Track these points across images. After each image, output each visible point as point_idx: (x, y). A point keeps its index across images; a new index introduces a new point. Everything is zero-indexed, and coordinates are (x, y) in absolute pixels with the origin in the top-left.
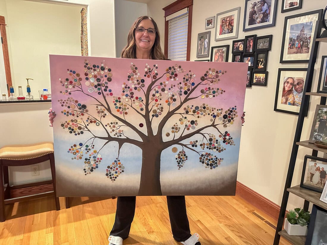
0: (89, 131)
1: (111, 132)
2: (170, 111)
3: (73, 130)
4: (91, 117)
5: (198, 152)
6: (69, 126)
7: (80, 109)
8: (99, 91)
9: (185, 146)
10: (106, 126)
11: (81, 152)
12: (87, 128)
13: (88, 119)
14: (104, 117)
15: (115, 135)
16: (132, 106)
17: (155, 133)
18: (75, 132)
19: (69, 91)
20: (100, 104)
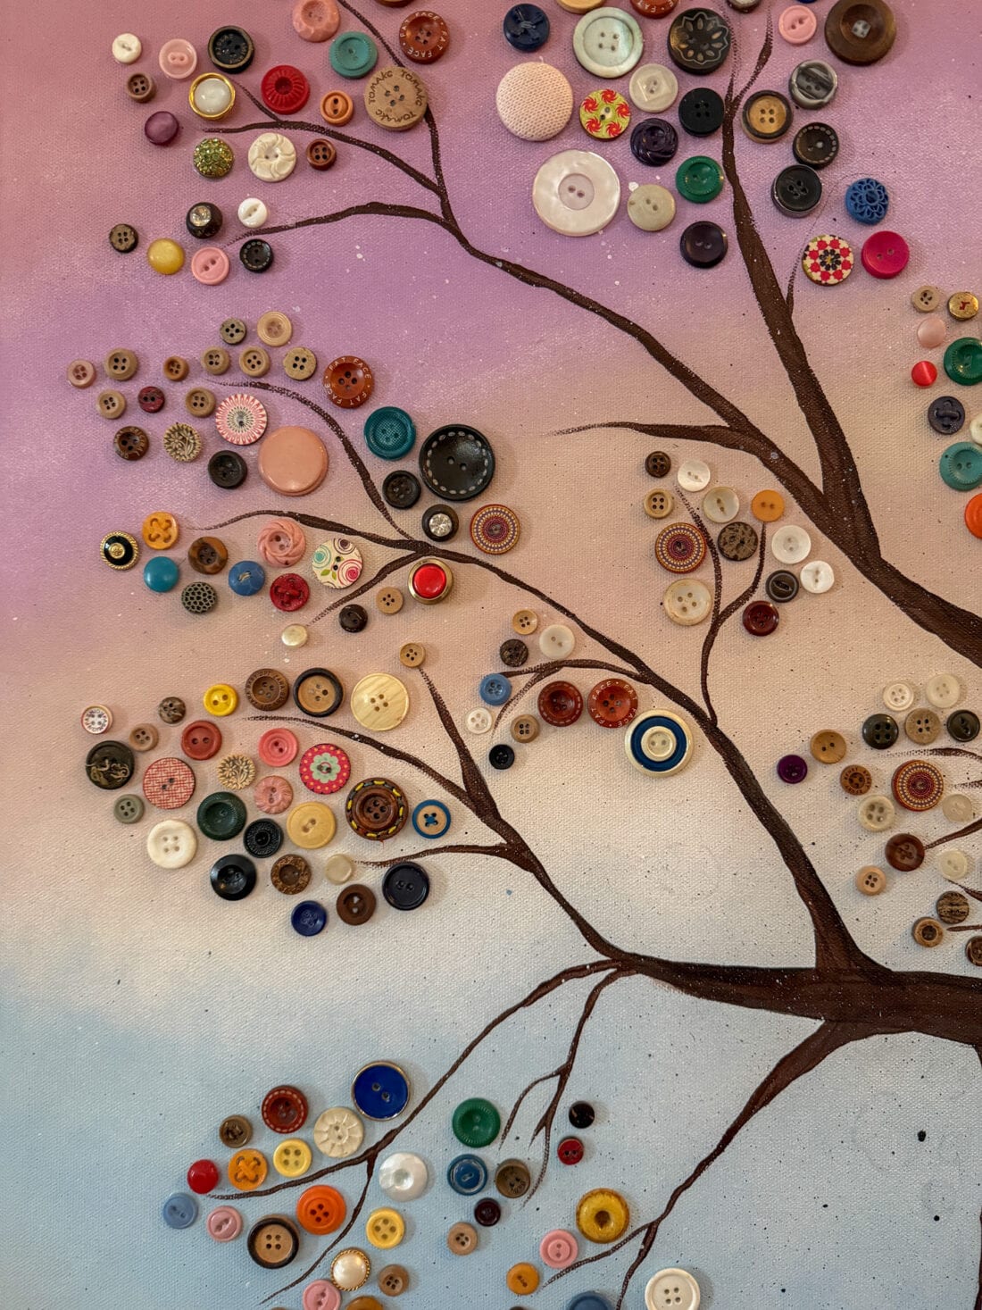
0: (517, 851)
1: (869, 884)
3: (266, 837)
4: (561, 625)
6: (211, 776)
7: (399, 493)
8: (696, 214)
10: (792, 770)
11: (370, 1215)
12: (485, 808)
13: (515, 652)
14: (761, 621)
15: (927, 934)
18: (292, 876)
19: (252, 211)
20: (707, 417)
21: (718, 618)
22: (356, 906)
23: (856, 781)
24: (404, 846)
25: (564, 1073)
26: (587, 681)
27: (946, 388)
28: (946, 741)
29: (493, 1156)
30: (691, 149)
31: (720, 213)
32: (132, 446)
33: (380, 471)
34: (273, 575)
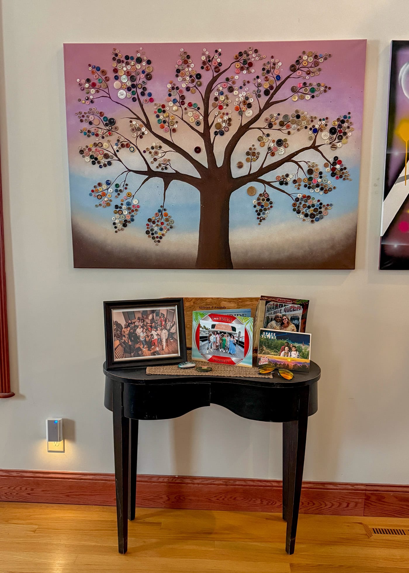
0: (119, 160)
1: (152, 163)
2: (243, 125)
3: (96, 159)
4: (122, 138)
5: (289, 195)
6: (91, 153)
7: (106, 125)
8: (133, 96)
9: (269, 183)
10: (145, 152)
11: (108, 195)
12: (116, 156)
13: (118, 140)
14: (141, 137)
15: (157, 167)
16: (182, 119)
17: (220, 163)
18: (99, 162)
19: (91, 97)
20: (135, 117)
21: (137, 137)
22: (105, 165)
23: (150, 153)
24: (109, 160)
25: (125, 181)
26: (125, 143)
27: (158, 113)
28: (159, 149)
29: (119, 189)
30: (133, 90)
31: (136, 96)
32: (82, 121)
33: (105, 123)
34: (95, 133)
